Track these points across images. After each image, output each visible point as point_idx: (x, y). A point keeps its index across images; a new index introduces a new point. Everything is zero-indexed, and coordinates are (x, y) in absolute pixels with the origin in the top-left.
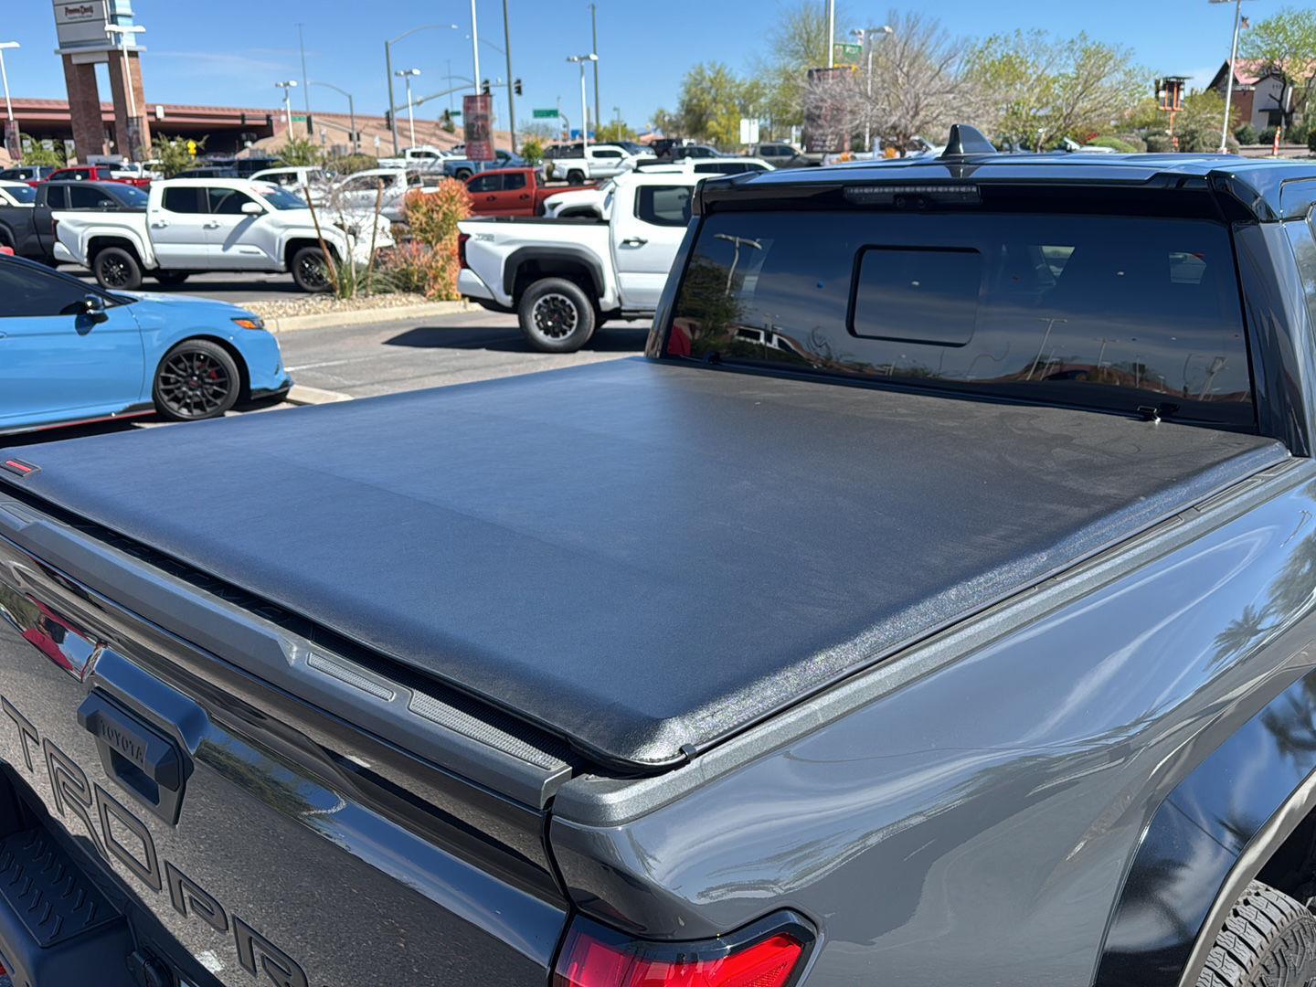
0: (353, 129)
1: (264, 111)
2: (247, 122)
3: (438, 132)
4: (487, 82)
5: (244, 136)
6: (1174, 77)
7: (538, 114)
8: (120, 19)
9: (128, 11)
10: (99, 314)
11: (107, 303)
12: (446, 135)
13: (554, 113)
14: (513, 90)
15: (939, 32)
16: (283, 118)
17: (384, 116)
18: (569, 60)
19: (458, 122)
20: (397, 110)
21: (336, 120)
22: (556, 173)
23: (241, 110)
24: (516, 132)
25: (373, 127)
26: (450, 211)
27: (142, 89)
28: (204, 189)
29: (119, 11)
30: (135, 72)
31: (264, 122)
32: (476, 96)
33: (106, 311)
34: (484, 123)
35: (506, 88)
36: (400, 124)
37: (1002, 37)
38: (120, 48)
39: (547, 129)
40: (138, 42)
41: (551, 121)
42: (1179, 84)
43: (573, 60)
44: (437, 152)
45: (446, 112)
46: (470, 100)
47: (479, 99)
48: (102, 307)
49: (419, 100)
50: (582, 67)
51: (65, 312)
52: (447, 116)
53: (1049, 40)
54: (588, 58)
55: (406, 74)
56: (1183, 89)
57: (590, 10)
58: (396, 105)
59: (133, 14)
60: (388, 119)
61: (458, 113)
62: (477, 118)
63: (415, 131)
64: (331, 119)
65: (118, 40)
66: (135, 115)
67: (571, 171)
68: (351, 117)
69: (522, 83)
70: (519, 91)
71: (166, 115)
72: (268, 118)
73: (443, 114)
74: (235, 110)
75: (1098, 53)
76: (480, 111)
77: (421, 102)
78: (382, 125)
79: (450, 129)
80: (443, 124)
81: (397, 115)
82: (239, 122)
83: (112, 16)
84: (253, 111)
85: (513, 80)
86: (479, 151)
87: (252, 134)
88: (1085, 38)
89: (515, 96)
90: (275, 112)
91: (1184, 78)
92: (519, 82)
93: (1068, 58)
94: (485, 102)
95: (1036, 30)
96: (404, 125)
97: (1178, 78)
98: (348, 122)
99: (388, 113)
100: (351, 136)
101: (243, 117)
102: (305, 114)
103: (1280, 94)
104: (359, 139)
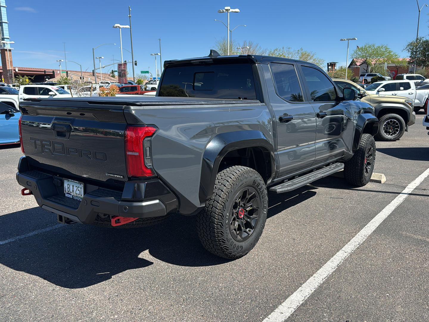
0: (82, 76)
1: (52, 70)
2: (46, 73)
3: (109, 77)
4: (125, 61)
5: (45, 77)
6: (333, 62)
7: (142, 72)
8: (5, 39)
9: (8, 37)
10: (12, 114)
11: (14, 111)
12: (113, 78)
13: (147, 72)
14: (134, 64)
15: (258, 47)
16: (58, 72)
17: (92, 72)
18: (151, 55)
19: (116, 74)
20: (96, 69)
21: (76, 73)
22: (147, 89)
23: (44, 69)
24: (135, 77)
25: (88, 75)
26: (113, 94)
27: (12, 61)
28: (37, 87)
29: (5, 37)
30: (10, 56)
31: (52, 73)
32: (122, 64)
33: (14, 113)
34: (124, 72)
35: (132, 63)
36: (97, 75)
37: (279, 49)
38: (5, 48)
39: (145, 77)
40: (11, 47)
41: (147, 75)
42: (334, 65)
43: (153, 55)
44: (109, 82)
45: (112, 71)
46: (120, 65)
47: (123, 65)
48: (13, 112)
49: (103, 66)
50: (156, 57)
51: (2, 113)
52: (113, 72)
53: (292, 50)
54: (157, 54)
55: (100, 58)
56: (336, 66)
57: (159, 40)
58: (96, 68)
59: (10, 38)
60: (93, 73)
61: (116, 71)
62: (122, 70)
63: (102, 77)
64: (74, 73)
65: (4, 46)
66: (10, 69)
67: (152, 88)
68: (81, 72)
69: (137, 62)
70: (136, 64)
71: (19, 70)
72: (53, 72)
73: (111, 71)
74: (42, 69)
75: (306, 54)
76: (123, 69)
77: (104, 67)
78: (91, 75)
79: (113, 76)
80: (111, 75)
81: (96, 71)
82: (44, 73)
83: (2, 38)
84: (48, 70)
85: (134, 61)
86: (123, 81)
87: (48, 76)
88: (302, 50)
89: (135, 66)
90: (56, 70)
91: (336, 63)
92: (136, 61)
93: (297, 55)
94: (125, 66)
95: (288, 47)
96: (99, 75)
97: (334, 63)
98: (80, 74)
99: (93, 71)
100: (81, 78)
101: (45, 72)
102: (66, 71)
103: (366, 68)
104: (83, 79)
